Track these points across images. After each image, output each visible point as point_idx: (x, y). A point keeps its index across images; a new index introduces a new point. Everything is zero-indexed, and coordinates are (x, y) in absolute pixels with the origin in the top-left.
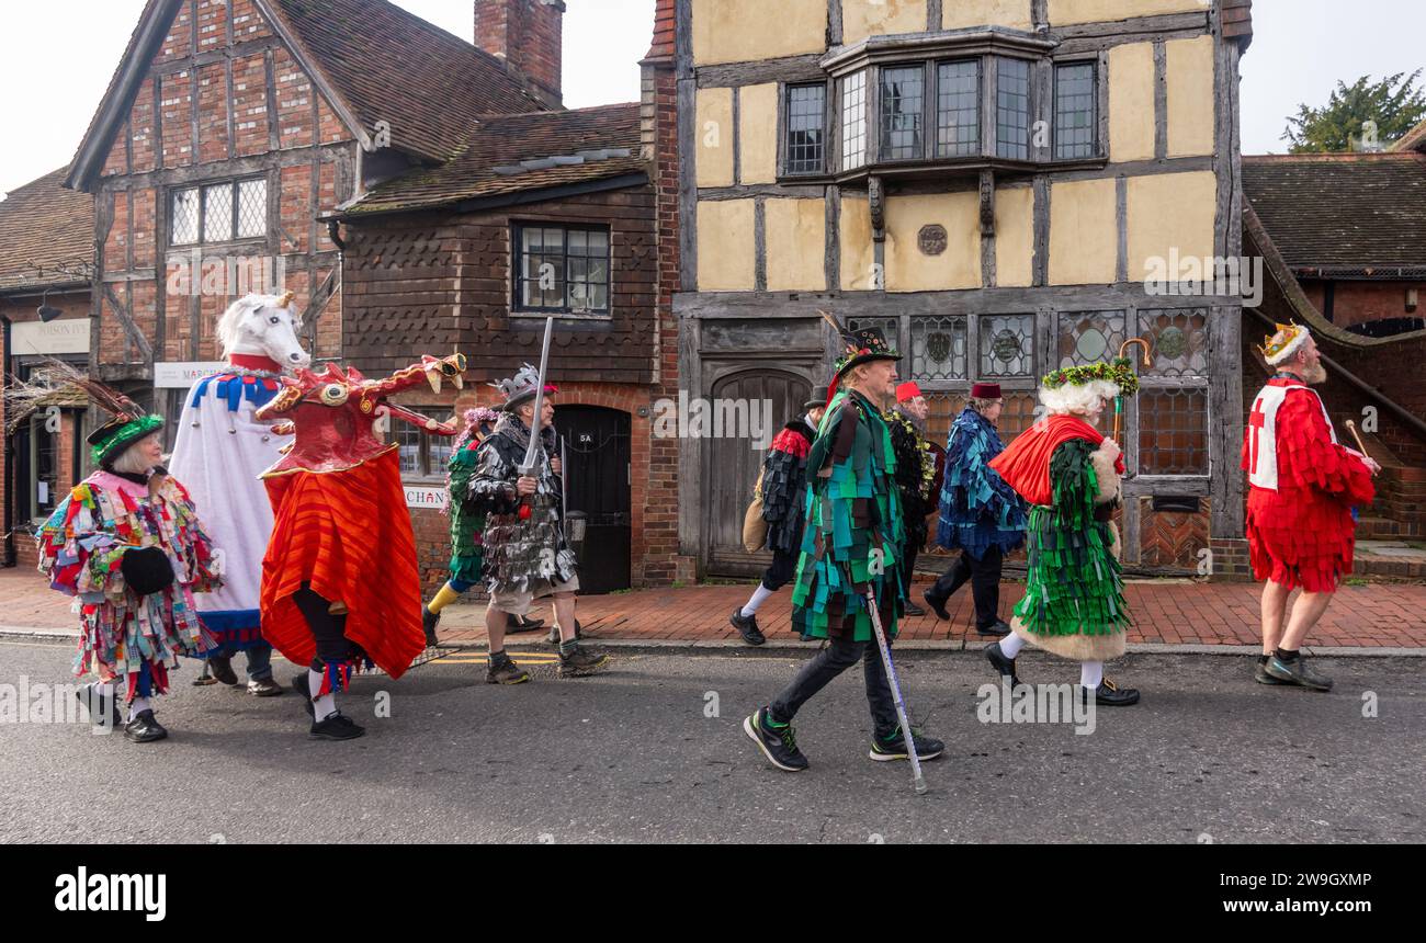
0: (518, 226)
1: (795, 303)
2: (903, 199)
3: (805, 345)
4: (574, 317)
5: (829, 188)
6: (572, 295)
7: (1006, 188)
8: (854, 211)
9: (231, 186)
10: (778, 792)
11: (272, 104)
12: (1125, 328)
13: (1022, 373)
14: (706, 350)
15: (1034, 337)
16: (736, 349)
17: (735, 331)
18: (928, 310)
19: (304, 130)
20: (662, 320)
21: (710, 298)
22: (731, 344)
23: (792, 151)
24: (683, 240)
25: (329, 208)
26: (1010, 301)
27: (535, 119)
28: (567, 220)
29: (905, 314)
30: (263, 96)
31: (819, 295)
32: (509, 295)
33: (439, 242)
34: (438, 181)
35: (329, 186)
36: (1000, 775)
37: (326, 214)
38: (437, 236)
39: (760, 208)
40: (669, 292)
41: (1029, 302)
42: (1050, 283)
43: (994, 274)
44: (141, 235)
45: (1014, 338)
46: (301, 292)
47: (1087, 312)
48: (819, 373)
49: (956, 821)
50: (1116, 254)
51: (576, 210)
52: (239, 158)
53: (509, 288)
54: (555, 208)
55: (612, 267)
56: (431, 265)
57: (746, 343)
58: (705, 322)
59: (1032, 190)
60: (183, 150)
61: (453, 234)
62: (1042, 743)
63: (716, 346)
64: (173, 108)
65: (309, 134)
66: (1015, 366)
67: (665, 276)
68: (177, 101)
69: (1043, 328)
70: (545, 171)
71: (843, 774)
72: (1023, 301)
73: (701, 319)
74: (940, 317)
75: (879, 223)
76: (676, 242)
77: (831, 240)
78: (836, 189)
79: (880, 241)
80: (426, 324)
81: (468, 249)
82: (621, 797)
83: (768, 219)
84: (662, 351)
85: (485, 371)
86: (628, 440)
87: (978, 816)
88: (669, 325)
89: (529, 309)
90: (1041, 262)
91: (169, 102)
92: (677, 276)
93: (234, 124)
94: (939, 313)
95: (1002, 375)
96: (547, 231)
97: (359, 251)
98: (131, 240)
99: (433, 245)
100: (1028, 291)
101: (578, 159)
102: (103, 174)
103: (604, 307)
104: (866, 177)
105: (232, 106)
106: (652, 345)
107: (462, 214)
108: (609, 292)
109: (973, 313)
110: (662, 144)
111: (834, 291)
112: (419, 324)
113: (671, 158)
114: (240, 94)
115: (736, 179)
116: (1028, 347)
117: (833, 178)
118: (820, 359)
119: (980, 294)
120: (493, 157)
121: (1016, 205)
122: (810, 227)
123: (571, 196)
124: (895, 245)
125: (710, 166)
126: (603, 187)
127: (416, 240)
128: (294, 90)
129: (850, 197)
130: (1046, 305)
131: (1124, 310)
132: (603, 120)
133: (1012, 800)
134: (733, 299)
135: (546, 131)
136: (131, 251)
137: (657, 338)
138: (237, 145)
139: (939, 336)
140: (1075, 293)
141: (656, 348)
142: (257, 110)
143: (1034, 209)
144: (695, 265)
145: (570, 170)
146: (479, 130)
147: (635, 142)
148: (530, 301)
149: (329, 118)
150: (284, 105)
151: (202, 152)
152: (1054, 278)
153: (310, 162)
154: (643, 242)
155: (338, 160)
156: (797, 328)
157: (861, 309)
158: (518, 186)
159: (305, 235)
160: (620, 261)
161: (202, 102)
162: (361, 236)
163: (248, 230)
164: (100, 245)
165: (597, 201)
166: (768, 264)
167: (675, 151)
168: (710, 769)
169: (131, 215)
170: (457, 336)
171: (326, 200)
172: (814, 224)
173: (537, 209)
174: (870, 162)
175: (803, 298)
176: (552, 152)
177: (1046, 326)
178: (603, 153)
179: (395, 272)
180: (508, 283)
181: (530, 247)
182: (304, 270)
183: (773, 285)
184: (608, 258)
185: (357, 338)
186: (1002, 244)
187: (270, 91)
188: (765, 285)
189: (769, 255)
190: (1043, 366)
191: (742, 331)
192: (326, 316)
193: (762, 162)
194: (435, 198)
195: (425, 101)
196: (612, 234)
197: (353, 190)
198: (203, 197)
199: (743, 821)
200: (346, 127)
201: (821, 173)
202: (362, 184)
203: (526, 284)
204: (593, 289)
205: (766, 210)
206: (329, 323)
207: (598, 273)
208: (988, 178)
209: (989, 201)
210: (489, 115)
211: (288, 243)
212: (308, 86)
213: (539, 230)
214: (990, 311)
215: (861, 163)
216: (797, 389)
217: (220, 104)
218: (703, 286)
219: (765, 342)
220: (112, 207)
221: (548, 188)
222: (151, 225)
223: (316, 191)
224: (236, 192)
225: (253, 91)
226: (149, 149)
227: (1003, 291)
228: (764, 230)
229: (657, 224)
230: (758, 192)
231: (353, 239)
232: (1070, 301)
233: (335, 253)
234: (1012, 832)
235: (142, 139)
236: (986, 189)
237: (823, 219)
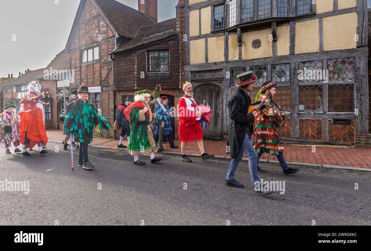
0: (149, 51)
1: (216, 65)
2: (248, 33)
3: (219, 77)
4: (161, 73)
5: (225, 33)
6: (160, 68)
7: (280, 26)
8: (232, 38)
9: (92, 49)
10: (216, 195)
11: (99, 30)
12: (322, 66)
13: (286, 82)
14: (192, 79)
15: (290, 71)
16: (200, 79)
17: (200, 74)
18: (255, 64)
19: (105, 35)
20: (181, 72)
21: (193, 66)
22: (199, 77)
23: (215, 24)
24: (186, 51)
25: (110, 52)
26: (282, 60)
27: (152, 26)
28: (159, 49)
29: (248, 66)
30: (98, 28)
31: (222, 62)
32: (147, 68)
33: (132, 57)
34: (131, 43)
35: (110, 47)
36: (284, 200)
37: (110, 53)
38: (132, 56)
39: (206, 41)
40: (183, 65)
41: (289, 60)
42: (296, 53)
43: (276, 52)
44: (77, 61)
45: (283, 71)
46: (105, 71)
47: (309, 62)
48: (223, 84)
50: (319, 42)
51: (161, 46)
52: (94, 42)
53: (147, 67)
54: (157, 46)
55: (170, 60)
56: (130, 63)
57: (203, 77)
58: (192, 72)
59: (289, 26)
60: (84, 42)
61: (135, 55)
63: (195, 78)
64: (82, 33)
65: (106, 35)
66: (283, 80)
67: (182, 61)
68: (82, 32)
69: (293, 67)
70: (154, 37)
72: (286, 60)
73: (191, 71)
74: (258, 66)
75: (240, 41)
76: (185, 52)
77: (226, 47)
78: (227, 33)
79: (240, 46)
80: (130, 77)
81: (138, 58)
83: (209, 43)
84: (182, 80)
85: (142, 87)
86: (174, 103)
88: (183, 73)
89: (151, 72)
90: (292, 47)
91: (81, 32)
92: (185, 61)
93: (92, 35)
94: (259, 65)
95: (279, 82)
96: (155, 52)
97: (116, 61)
98: (75, 62)
99: (131, 58)
100: (288, 56)
101: (162, 34)
102: (71, 49)
103: (168, 70)
104: (236, 28)
105: (92, 31)
106: (179, 79)
107: (136, 50)
108: (169, 66)
109: (269, 64)
110: (181, 27)
111: (227, 61)
112: (128, 77)
113: (183, 30)
114: (94, 28)
115: (200, 34)
116: (288, 73)
117: (227, 30)
118: (223, 80)
119: (272, 58)
120: (143, 36)
121: (284, 31)
122: (220, 44)
123: (160, 43)
124: (245, 47)
125: (193, 31)
126: (167, 40)
127: (127, 57)
128: (103, 26)
129: (231, 35)
130: (294, 60)
131: (322, 60)
132: (167, 24)
134: (200, 65)
135: (154, 28)
136: (76, 64)
137: (180, 77)
138: (93, 40)
139: (258, 71)
140: (304, 56)
141: (180, 79)
142: (97, 31)
143: (290, 31)
144: (190, 58)
145: (160, 37)
146: (140, 30)
147: (175, 28)
148: (151, 70)
149: (110, 31)
150: (101, 29)
151: (87, 42)
152: (297, 51)
153: (106, 42)
154: (177, 53)
155: (112, 41)
156: (217, 72)
157: (235, 65)
158: (148, 42)
159: (106, 58)
160: (171, 58)
161: (87, 31)
162: (116, 57)
163: (96, 58)
164: (70, 64)
165: (166, 44)
166: (209, 55)
167: (184, 28)
169: (75, 57)
170: (136, 79)
171: (110, 50)
172: (221, 43)
173: (152, 47)
174: (237, 24)
175: (218, 64)
176: (156, 33)
177: (294, 66)
178: (167, 31)
179: (123, 64)
180: (146, 65)
181: (151, 57)
182: (106, 66)
183: (210, 61)
184: (169, 57)
185: (116, 81)
186: (279, 43)
187: (99, 27)
188: (208, 61)
189: (209, 53)
190: (293, 79)
191: (202, 74)
192: (110, 76)
193: (207, 28)
194: (131, 47)
195: (129, 25)
196: (170, 51)
197: (115, 47)
198: (87, 52)
199: (207, 201)
200: (113, 33)
201: (223, 29)
202: (116, 45)
203: (150, 65)
204: (165, 65)
205: (208, 41)
206: (111, 77)
207: (166, 62)
208: (275, 24)
209: (275, 31)
210: (142, 26)
211: (103, 60)
212: (106, 25)
213: (153, 52)
214: (275, 63)
215: (235, 24)
216: (217, 89)
217: (90, 31)
218: (191, 63)
219: (207, 76)
220: (72, 56)
221: (155, 41)
222: (79, 59)
223: (108, 48)
224: (93, 50)
225: (96, 27)
226: (78, 43)
227: (279, 57)
228: (207, 46)
229: (180, 48)
230: (206, 36)
231: (115, 58)
232: (303, 59)
233: (111, 62)
235: (77, 41)
236: (274, 27)
237: (224, 41)
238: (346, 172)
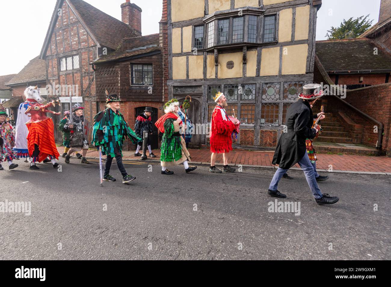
0: (132, 64)
1: (196, 82)
2: (223, 54)
3: (198, 92)
4: (145, 86)
5: (204, 52)
6: (144, 81)
7: (250, 51)
8: (210, 58)
9: (71, 57)
10: (191, 196)
11: (79, 38)
12: (280, 87)
13: (252, 99)
14: (175, 94)
15: (256, 90)
16: (182, 93)
17: (181, 89)
18: (228, 83)
19: (86, 43)
20: (164, 86)
21: (176, 81)
22: (180, 92)
23: (195, 43)
24: (169, 67)
25: (92, 61)
26: (250, 80)
27: (135, 39)
28: (143, 63)
29: (223, 84)
30: (77, 36)
31: (201, 80)
32: (130, 81)
33: (115, 69)
34: (114, 54)
35: (91, 56)
36: (244, 196)
37: (91, 63)
38: (115, 67)
39: (187, 58)
40: (166, 80)
41: (255, 80)
42: (261, 75)
43: (246, 74)
44: (55, 69)
45: (250, 90)
46: (87, 81)
47: (270, 83)
48: (201, 99)
49: (233, 206)
50: (279, 68)
51: (145, 60)
52: (73, 51)
53: (130, 79)
54: (140, 60)
55: (153, 74)
56: (113, 74)
57: (184, 92)
58: (174, 87)
59: (257, 51)
60: (62, 49)
61: (118, 67)
62: (255, 189)
63: (177, 93)
64: (59, 40)
65: (87, 44)
66: (250, 97)
67: (165, 76)
68: (60, 38)
69: (258, 87)
70: (138, 51)
71: (206, 193)
72: (253, 81)
73: (173, 86)
74: (231, 85)
75: (217, 61)
76: (168, 67)
77: (205, 66)
78: (206, 53)
79: (217, 66)
80: (113, 88)
81: (121, 70)
82: (156, 195)
83: (190, 61)
84: (165, 94)
85: (126, 99)
86: (157, 114)
87: (238, 205)
88: (166, 88)
89: (135, 84)
90: (258, 70)
91: (58, 38)
92: (168, 76)
93: (71, 43)
94: (231, 84)
95: (247, 99)
96: (138, 65)
97: (98, 71)
98: (53, 70)
99: (114, 69)
100: (254, 78)
101: (145, 48)
102: (47, 55)
103: (151, 83)
104: (214, 49)
105: (71, 38)
106: (162, 92)
107: (119, 62)
108: (152, 80)
109: (240, 84)
110: (164, 43)
111: (205, 79)
112: (111, 88)
113: (167, 47)
114: (72, 35)
115: (182, 51)
116: (254, 92)
117: (205, 50)
118: (201, 96)
119: (242, 79)
120: (126, 48)
121: (252, 55)
122: (200, 63)
123: (144, 57)
124: (221, 67)
125: (176, 48)
126: (151, 54)
127: (110, 68)
128: (83, 34)
129: (209, 55)
130: (259, 81)
131: (280, 82)
132: (151, 38)
133: (247, 202)
134: (181, 81)
135: (138, 41)
136: (53, 72)
137: (163, 91)
138: (72, 48)
139: (231, 89)
140: (267, 78)
141: (163, 93)
142: (76, 39)
143: (257, 56)
144: (172, 73)
145: (143, 50)
146: (123, 42)
147: (158, 43)
148: (135, 83)
149: (91, 40)
150: (81, 37)
151: (65, 49)
152: (262, 74)
153: (87, 51)
154: (160, 68)
155: (93, 50)
156: (196, 88)
157: (212, 83)
158: (132, 55)
159: (87, 68)
160: (155, 72)
161: (65, 38)
162: (98, 68)
163: (76, 67)
164: (47, 71)
165: (149, 58)
166: (189, 73)
167: (167, 45)
168: (175, 190)
169: (52, 64)
170: (119, 91)
171: (91, 60)
172: (201, 62)
173: (136, 60)
174: (215, 45)
175: (198, 81)
176: (139, 46)
177: (259, 86)
178: (151, 46)
179: (106, 75)
180: (130, 78)
181: (135, 70)
182: (87, 76)
183: (190, 78)
184: (152, 72)
185: (99, 91)
186: (248, 66)
187: (78, 34)
188: (189, 77)
189: (189, 70)
190: (258, 97)
191: (183, 89)
192: (92, 86)
193: (188, 46)
194: (114, 58)
195: (111, 35)
196: (153, 66)
197: (96, 57)
198: (66, 60)
199: (183, 202)
200: (94, 42)
201: (202, 49)
202: (98, 56)
203: (134, 78)
204: (149, 79)
205: (189, 59)
206: (93, 88)
207: (150, 76)
208: (245, 48)
209: (245, 54)
210: (125, 38)
211: (84, 70)
212: (86, 33)
213: (137, 65)
214: (244, 83)
215: (213, 46)
216: (196, 103)
217: (68, 38)
218: (174, 78)
219: (189, 92)
220: (49, 63)
221: (138, 55)
222: (56, 67)
223: (89, 57)
224: (73, 58)
225: (75, 34)
226: (55, 49)
227: (248, 78)
228: (188, 64)
229: (163, 63)
230: (187, 54)
231: (97, 68)
232: (266, 80)
233: (93, 72)
234: (247, 210)
235: (53, 47)
236: (245, 51)
237: (203, 60)
238: (291, 172)
